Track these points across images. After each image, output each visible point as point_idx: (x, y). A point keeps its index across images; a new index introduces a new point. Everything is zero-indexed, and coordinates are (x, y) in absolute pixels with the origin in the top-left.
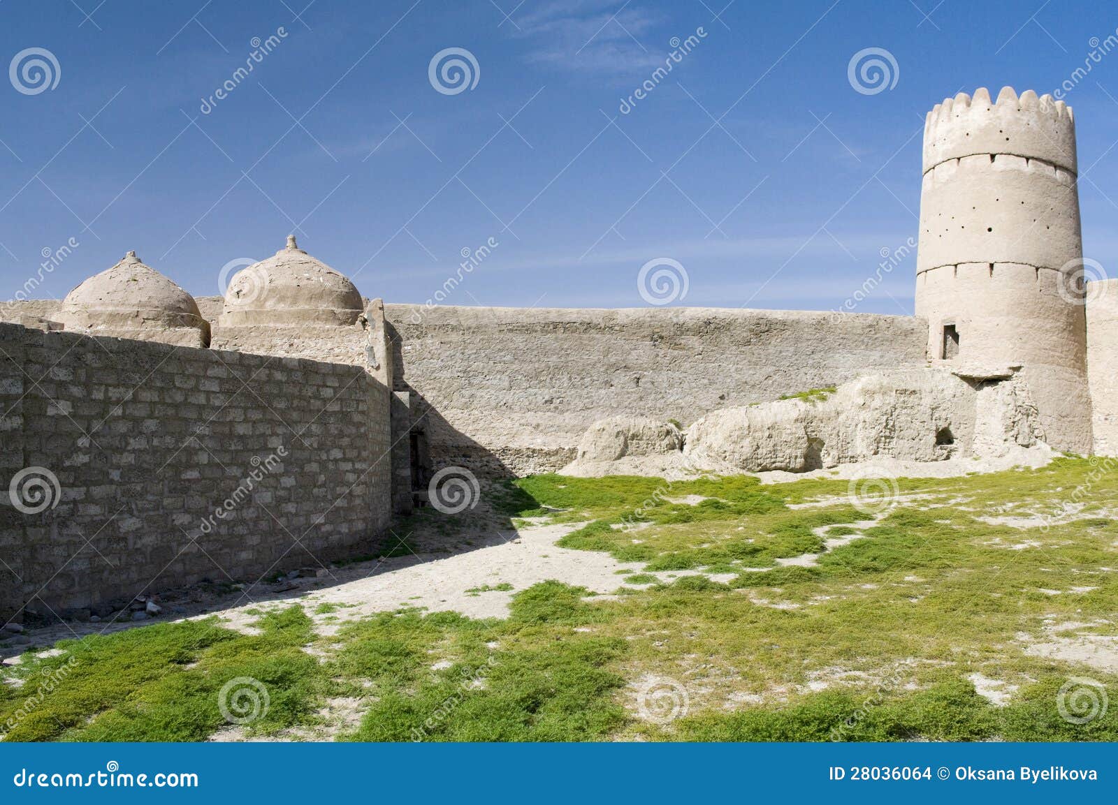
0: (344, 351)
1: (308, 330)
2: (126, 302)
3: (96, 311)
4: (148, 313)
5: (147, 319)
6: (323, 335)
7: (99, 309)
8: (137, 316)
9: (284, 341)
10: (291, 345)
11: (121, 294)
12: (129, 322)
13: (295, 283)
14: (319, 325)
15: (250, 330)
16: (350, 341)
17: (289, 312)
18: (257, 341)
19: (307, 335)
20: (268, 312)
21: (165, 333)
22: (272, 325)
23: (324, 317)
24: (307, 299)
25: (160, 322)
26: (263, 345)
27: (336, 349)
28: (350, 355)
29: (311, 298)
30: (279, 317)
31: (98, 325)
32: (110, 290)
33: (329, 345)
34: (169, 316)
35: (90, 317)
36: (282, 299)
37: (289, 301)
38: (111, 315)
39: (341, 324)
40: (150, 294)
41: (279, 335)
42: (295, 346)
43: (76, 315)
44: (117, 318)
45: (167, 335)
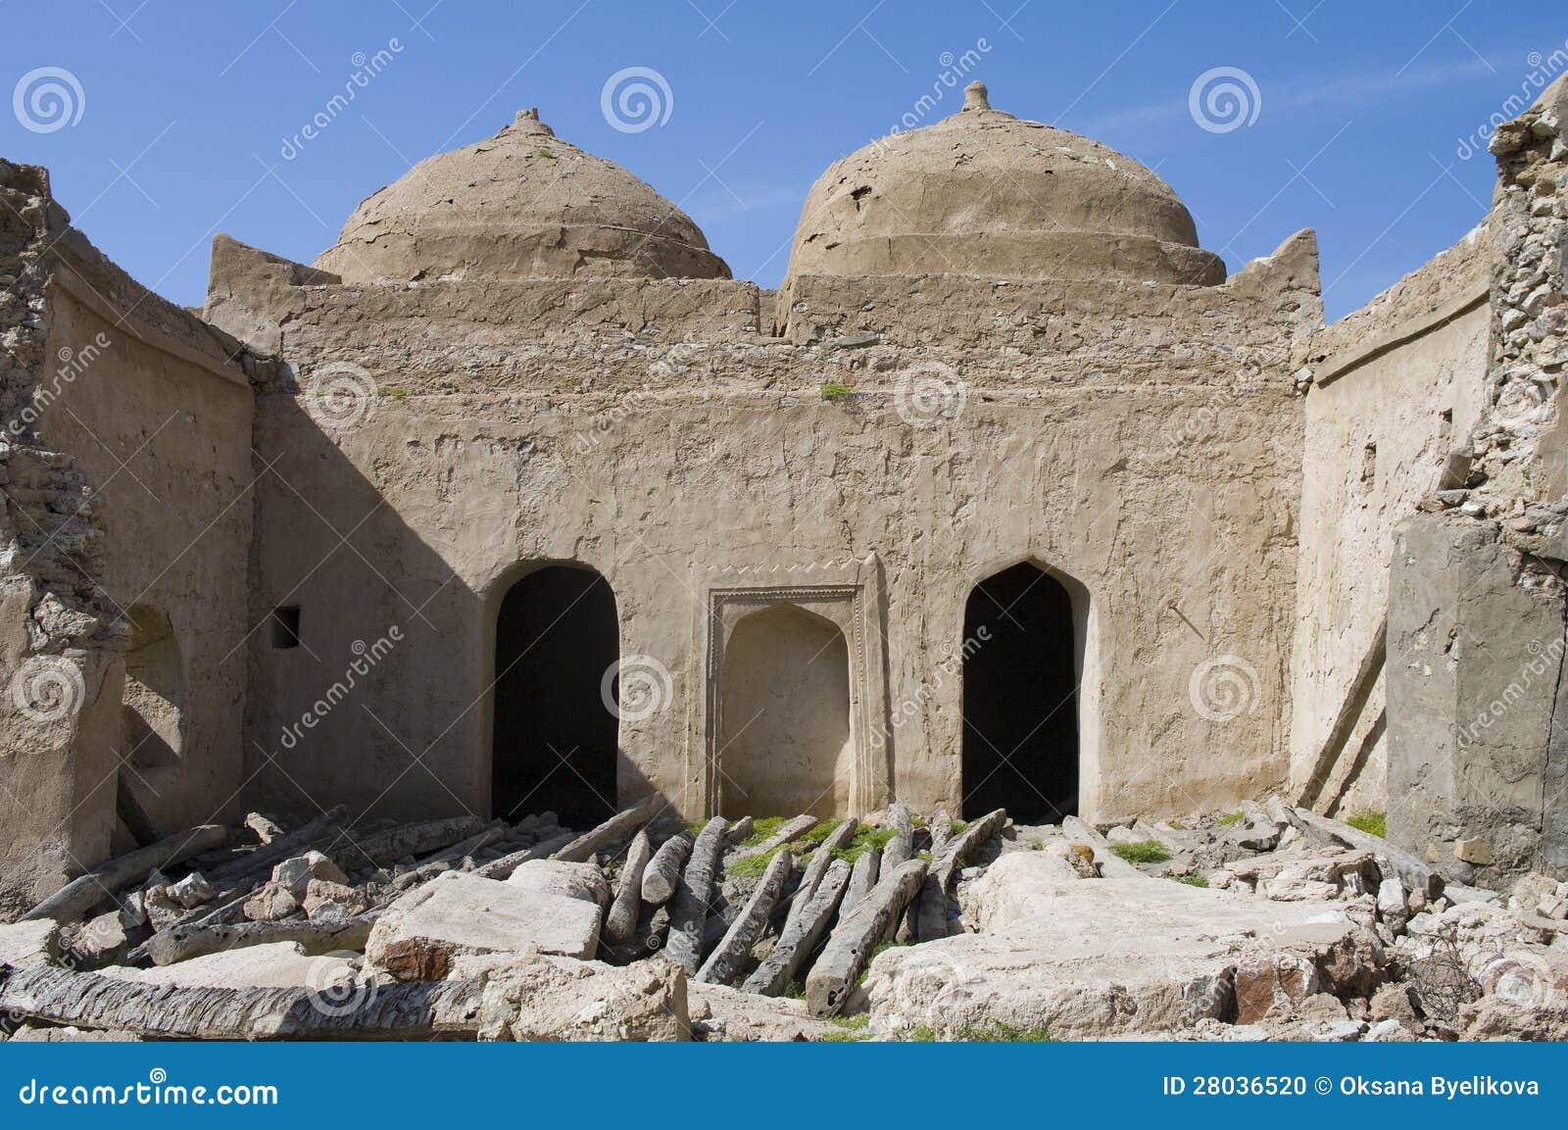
0: (1200, 353)
1: (1087, 290)
2: (528, 208)
3: (437, 231)
4: (593, 236)
5: (592, 253)
6: (1135, 307)
7: (445, 226)
8: (561, 244)
9: (1018, 319)
10: (1040, 332)
11: (509, 189)
12: (537, 263)
13: (1037, 166)
14: (1120, 279)
15: (911, 287)
16: (1218, 327)
17: (1026, 242)
18: (935, 317)
19: (1088, 305)
20: (960, 240)
21: (646, 291)
22: (973, 274)
23: (1133, 258)
24: (1075, 211)
25: (629, 265)
26: (954, 331)
27: (1176, 348)
28: (1220, 365)
29: (1089, 207)
30: (993, 253)
31: (442, 272)
32: (479, 178)
33: (1157, 336)
34: (655, 247)
35: (418, 248)
36: (1000, 206)
37: (1023, 212)
38: (481, 241)
39: (1180, 282)
40: (596, 189)
41: (1002, 302)
42: (1051, 336)
43: (378, 250)
44: (501, 250)
45: (653, 298)
